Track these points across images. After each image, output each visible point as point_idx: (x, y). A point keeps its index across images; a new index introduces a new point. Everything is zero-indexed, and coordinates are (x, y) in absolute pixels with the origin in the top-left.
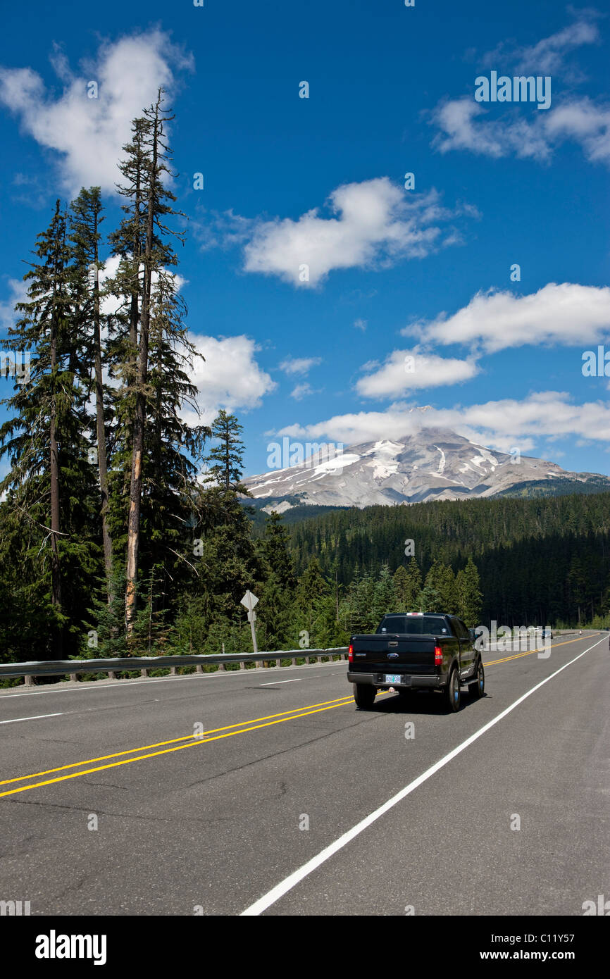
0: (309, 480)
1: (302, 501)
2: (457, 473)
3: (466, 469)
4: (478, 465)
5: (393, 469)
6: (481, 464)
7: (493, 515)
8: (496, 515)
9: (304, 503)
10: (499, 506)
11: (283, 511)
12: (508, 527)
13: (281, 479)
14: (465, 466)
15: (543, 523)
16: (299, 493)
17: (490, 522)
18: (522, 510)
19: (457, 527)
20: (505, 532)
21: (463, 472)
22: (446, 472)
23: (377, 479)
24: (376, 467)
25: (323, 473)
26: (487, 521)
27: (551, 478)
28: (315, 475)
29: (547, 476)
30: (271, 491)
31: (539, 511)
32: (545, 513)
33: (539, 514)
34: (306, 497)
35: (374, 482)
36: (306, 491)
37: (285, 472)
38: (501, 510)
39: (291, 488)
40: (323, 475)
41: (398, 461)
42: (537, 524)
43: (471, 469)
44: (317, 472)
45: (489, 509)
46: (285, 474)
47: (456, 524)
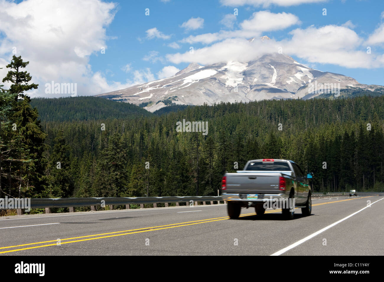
0: (179, 87)
1: (173, 102)
2: (285, 84)
3: (291, 81)
4: (300, 78)
5: (240, 80)
6: (301, 77)
7: (306, 110)
8: (308, 110)
9: (175, 103)
10: (311, 104)
11: (159, 109)
12: (317, 119)
13: (159, 87)
14: (290, 79)
15: (341, 116)
16: (172, 96)
17: (304, 115)
18: (327, 107)
19: (279, 119)
20: (315, 122)
21: (289, 83)
22: (277, 83)
23: (228, 87)
24: (228, 79)
25: (191, 83)
26: (301, 114)
27: (350, 88)
28: (184, 84)
29: (347, 87)
30: (151, 95)
31: (339, 108)
32: (343, 109)
33: (339, 110)
34: (176, 99)
35: (226, 90)
36: (177, 95)
37: (163, 82)
38: (313, 107)
39: (166, 93)
40: (190, 84)
41: (244, 75)
42: (337, 116)
43: (294, 81)
44: (185, 82)
45: (304, 106)
46: (162, 84)
47: (278, 116)
